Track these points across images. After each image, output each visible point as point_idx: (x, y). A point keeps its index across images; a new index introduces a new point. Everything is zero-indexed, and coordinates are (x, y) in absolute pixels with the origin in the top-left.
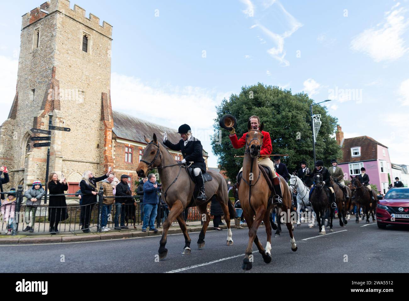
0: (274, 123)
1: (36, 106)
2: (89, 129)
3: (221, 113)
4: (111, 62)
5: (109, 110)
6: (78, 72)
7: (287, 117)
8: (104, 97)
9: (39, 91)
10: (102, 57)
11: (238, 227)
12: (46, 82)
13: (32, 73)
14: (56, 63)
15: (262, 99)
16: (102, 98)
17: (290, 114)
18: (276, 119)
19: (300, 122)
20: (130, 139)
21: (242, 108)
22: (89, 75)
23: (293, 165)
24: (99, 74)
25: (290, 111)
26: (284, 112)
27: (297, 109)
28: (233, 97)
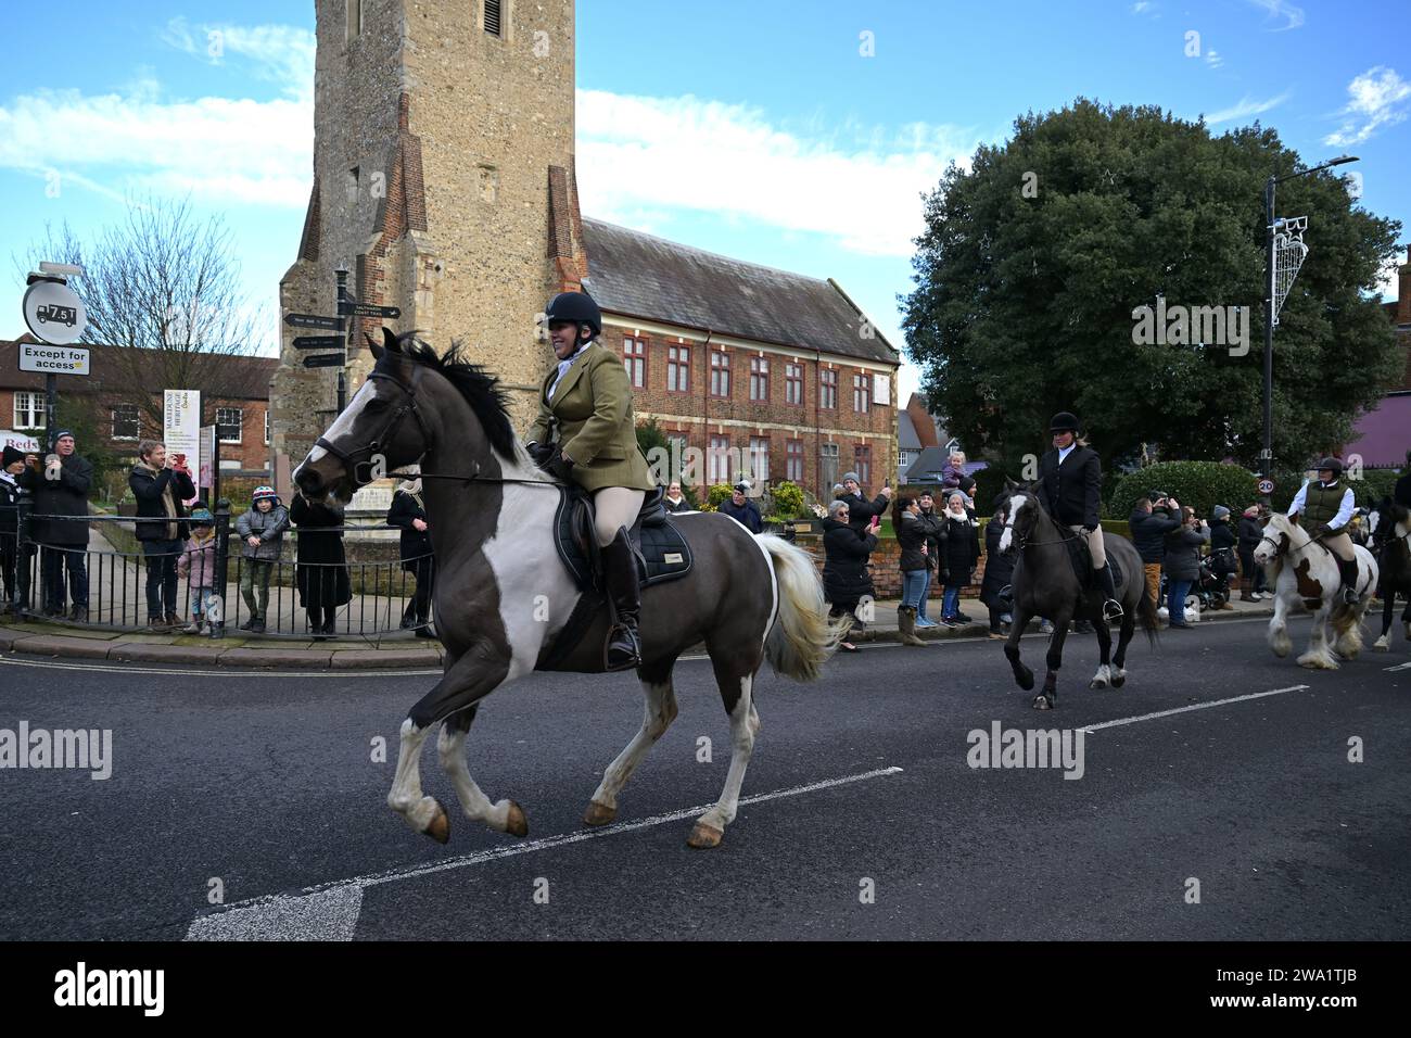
0: (1123, 249)
1: (363, 218)
2: (514, 287)
3: (940, 217)
4: (574, 60)
5: (572, 221)
6: (476, 105)
7: (1176, 228)
8: (555, 181)
9: (370, 174)
11: (906, 639)
12: (385, 143)
13: (351, 117)
14: (409, 82)
15: (1084, 164)
16: (550, 185)
17: (1189, 217)
18: (1131, 237)
19: (1227, 245)
20: (638, 314)
21: (1009, 198)
22: (507, 111)
23: (1188, 402)
24: (537, 105)
25: (1189, 205)
26: (1166, 208)
27: (1220, 197)
28: (985, 159)
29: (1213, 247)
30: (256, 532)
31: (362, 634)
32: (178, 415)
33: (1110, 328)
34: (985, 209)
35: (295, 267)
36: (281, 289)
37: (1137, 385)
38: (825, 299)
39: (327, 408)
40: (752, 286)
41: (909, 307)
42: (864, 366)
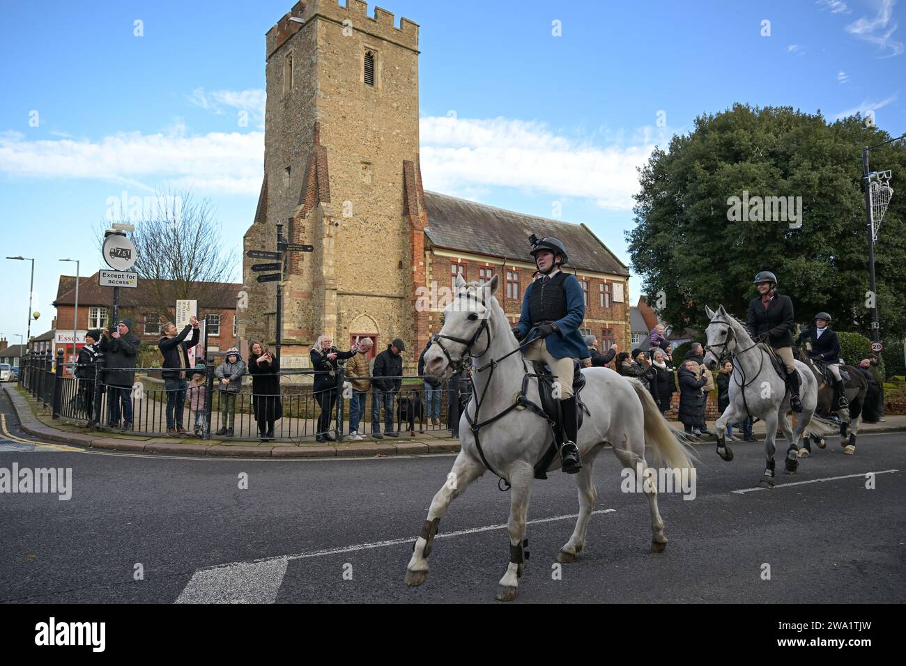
1: (293, 196)
2: (383, 234)
3: (650, 182)
4: (418, 98)
5: (418, 193)
6: (359, 127)
7: (806, 182)
8: (407, 170)
9: (297, 170)
10: (402, 91)
12: (306, 151)
13: (286, 137)
14: (320, 115)
15: (741, 144)
16: (404, 172)
17: (815, 176)
19: (842, 193)
20: (460, 248)
21: (693, 167)
22: (378, 129)
23: (820, 295)
24: (396, 125)
25: (814, 168)
26: (798, 171)
27: (835, 161)
28: (677, 143)
29: (833, 195)
30: (227, 376)
31: (290, 438)
32: (184, 315)
33: (765, 248)
34: (678, 175)
35: (253, 227)
36: (244, 240)
37: (785, 284)
38: (579, 236)
39: (270, 311)
40: (532, 230)
41: (632, 239)
42: (606, 278)
